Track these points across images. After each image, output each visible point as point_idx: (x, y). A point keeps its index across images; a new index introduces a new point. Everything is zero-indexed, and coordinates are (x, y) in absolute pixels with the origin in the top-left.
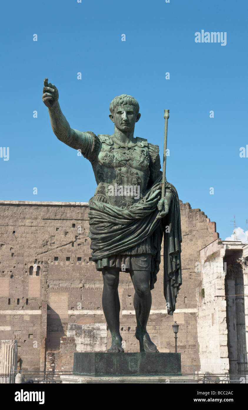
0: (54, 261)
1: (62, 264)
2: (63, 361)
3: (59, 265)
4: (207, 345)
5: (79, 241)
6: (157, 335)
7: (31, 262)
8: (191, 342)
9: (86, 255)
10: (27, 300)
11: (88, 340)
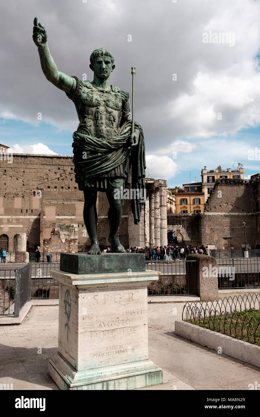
0: (47, 189)
1: (52, 190)
2: (53, 244)
3: (50, 191)
4: (133, 235)
5: (62, 178)
6: (105, 229)
7: (34, 189)
8: (124, 233)
9: (66, 185)
10: (32, 210)
11: (66, 233)
